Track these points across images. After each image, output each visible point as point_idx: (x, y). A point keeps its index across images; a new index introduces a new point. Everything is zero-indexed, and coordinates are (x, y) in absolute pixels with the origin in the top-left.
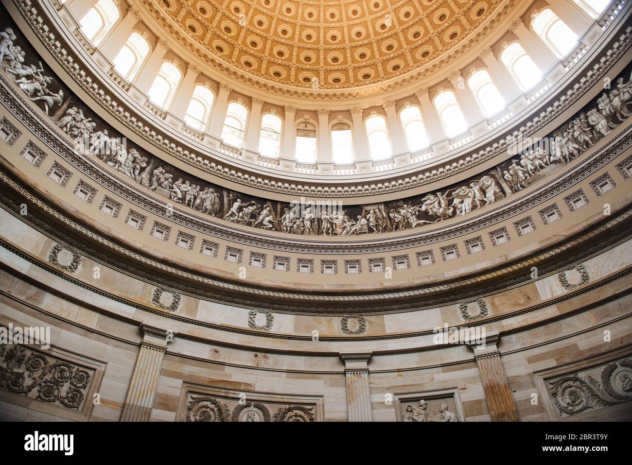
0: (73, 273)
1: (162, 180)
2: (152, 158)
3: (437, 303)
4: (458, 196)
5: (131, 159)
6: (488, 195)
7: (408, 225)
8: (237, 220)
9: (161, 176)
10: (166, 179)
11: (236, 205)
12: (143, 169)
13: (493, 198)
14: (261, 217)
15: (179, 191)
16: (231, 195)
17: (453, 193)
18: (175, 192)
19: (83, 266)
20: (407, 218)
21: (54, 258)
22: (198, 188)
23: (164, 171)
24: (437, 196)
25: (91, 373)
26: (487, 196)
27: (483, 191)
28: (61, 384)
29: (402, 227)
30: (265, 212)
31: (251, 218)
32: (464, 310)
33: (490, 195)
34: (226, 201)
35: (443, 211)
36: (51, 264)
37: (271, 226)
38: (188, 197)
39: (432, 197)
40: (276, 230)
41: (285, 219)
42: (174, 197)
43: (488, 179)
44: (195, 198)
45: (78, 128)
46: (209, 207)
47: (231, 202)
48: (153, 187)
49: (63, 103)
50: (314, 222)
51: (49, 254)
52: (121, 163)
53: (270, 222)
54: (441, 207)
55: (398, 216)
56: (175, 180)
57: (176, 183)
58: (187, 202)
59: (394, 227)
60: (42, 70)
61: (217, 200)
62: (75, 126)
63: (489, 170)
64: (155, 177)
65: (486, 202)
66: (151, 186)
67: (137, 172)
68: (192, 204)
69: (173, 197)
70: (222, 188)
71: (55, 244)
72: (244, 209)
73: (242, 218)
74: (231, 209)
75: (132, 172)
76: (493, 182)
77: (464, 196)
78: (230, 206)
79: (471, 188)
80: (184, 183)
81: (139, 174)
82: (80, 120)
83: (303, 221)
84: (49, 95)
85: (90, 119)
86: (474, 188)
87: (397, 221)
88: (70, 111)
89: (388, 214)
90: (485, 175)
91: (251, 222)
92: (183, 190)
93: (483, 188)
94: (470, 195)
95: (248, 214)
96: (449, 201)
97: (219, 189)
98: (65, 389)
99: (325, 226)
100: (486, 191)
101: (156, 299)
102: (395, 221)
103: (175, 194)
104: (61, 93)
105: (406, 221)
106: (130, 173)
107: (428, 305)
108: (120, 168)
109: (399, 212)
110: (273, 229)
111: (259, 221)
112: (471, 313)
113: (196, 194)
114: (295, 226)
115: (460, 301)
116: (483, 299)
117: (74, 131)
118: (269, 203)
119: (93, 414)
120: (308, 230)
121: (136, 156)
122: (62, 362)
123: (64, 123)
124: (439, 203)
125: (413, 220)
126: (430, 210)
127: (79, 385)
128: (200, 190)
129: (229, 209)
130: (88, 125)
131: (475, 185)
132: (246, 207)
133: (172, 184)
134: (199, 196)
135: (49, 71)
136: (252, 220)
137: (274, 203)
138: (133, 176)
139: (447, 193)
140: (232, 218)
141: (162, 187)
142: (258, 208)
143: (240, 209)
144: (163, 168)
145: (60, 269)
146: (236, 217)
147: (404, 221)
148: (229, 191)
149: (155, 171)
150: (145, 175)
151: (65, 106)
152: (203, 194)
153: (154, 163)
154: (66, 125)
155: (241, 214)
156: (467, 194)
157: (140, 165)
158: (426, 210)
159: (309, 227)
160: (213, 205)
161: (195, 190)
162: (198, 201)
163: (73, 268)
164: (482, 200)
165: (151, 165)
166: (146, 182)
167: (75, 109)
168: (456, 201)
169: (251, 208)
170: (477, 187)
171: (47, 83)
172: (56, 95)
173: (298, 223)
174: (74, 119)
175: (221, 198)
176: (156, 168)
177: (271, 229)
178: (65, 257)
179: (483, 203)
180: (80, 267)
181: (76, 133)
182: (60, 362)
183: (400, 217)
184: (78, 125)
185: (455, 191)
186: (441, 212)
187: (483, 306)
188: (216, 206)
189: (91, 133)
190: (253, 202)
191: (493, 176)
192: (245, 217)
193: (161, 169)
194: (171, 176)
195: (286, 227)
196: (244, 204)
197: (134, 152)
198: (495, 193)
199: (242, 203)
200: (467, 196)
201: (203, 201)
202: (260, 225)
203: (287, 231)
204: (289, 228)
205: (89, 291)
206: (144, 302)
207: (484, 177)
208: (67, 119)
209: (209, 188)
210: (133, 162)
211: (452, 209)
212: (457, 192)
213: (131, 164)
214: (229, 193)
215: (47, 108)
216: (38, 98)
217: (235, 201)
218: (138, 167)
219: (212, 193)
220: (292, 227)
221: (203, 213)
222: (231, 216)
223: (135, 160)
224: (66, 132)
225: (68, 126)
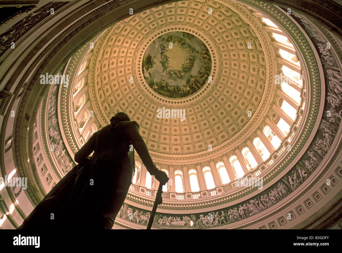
1: (266, 200)
2: (256, 197)
5: (252, 205)
8: (296, 186)
9: (264, 199)
10: (266, 198)
11: (290, 180)
12: (258, 204)
14: (301, 175)
15: (272, 198)
16: (285, 178)
18: (272, 200)
23: (263, 196)
30: (300, 171)
31: (299, 180)
34: (286, 182)
37: (307, 174)
38: (277, 197)
40: (310, 174)
41: (307, 166)
44: (278, 194)
46: (285, 192)
48: (266, 206)
52: (252, 211)
53: (305, 173)
56: (268, 195)
57: (269, 195)
58: (278, 199)
61: (284, 186)
66: (265, 207)
68: (280, 197)
69: (273, 202)
70: (281, 179)
72: (294, 178)
73: (297, 183)
74: (291, 183)
78: (289, 182)
80: (271, 193)
81: (259, 207)
83: (312, 159)
88: (229, 214)
92: (273, 196)
95: (296, 179)
97: (280, 181)
99: (320, 153)
110: (309, 175)
111: (302, 177)
114: (313, 165)
118: (297, 166)
120: (317, 162)
121: (253, 202)
128: (277, 189)
129: (290, 185)
130: (235, 211)
132: (293, 177)
133: (269, 198)
134: (279, 191)
136: (300, 179)
137: (297, 163)
138: (258, 210)
140: (294, 187)
141: (268, 203)
142: (297, 172)
143: (293, 180)
144: (262, 195)
148: (283, 177)
150: (261, 205)
152: (279, 189)
153: (258, 197)
155: (295, 182)
159: (316, 159)
160: (285, 189)
161: (276, 191)
162: (280, 194)
165: (258, 199)
166: (263, 207)
167: (229, 211)
169: (295, 175)
173: (312, 162)
175: (284, 183)
176: (260, 199)
189: (238, 212)
190: (293, 172)
193: (262, 197)
194: (266, 195)
195: (311, 169)
196: (292, 176)
201: (281, 192)
202: (304, 179)
203: (313, 170)
204: (312, 168)
208: (230, 217)
209: (278, 184)
210: (254, 205)
214: (284, 178)
215: (224, 221)
216: (221, 222)
217: (288, 179)
218: (257, 205)
219: (280, 185)
220: (312, 166)
221: (286, 197)
222: (293, 186)
223: (254, 204)
224: (234, 221)
225: (232, 218)
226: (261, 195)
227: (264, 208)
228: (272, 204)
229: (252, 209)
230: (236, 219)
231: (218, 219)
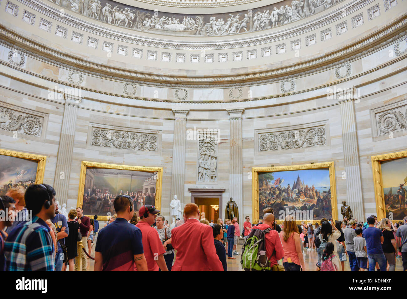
1: (316, 2)
12: (303, 7)
18: (326, 2)
19: (297, 84)
21: (283, 90)
25: (324, 127)
28: (314, 137)
36: (283, 93)
45: (263, 22)
48: (313, 12)
51: (280, 89)
52: (291, 17)
60: (233, 16)
62: (261, 22)
64: (311, 4)
66: (311, 12)
67: (301, 12)
69: (326, 6)
71: (280, 84)
75: (298, 15)
82: (261, 17)
84: (242, 22)
85: (265, 11)
88: (254, 18)
98: (316, 139)
101: (337, 75)
103: (326, 4)
104: (246, 15)
108: (291, 20)
117: (262, 25)
119: (331, 144)
121: (296, 3)
122: (310, 128)
127: (321, 134)
130: (266, 15)
135: (235, 13)
138: (300, 16)
141: (317, 6)
145: (288, 92)
149: (310, 1)
150: (306, 9)
151: (251, 19)
157: (300, 6)
163: (293, 88)
166: (308, 13)
167: (256, 15)
171: (238, 18)
172: (245, 18)
174: (258, 20)
178: (287, 86)
180: (295, 85)
182: (309, 129)
184: (261, 20)
189: (269, 17)
197: (294, 2)
206: (332, 81)
208: (256, 23)
210: (296, 9)
213: (296, 11)
215: (245, 29)
216: (239, 29)
218: (300, 9)
223: (296, 6)
224: (259, 30)
225: (258, 26)
228: (324, 8)
229: (291, 14)
230: (264, 27)
231: (236, 26)
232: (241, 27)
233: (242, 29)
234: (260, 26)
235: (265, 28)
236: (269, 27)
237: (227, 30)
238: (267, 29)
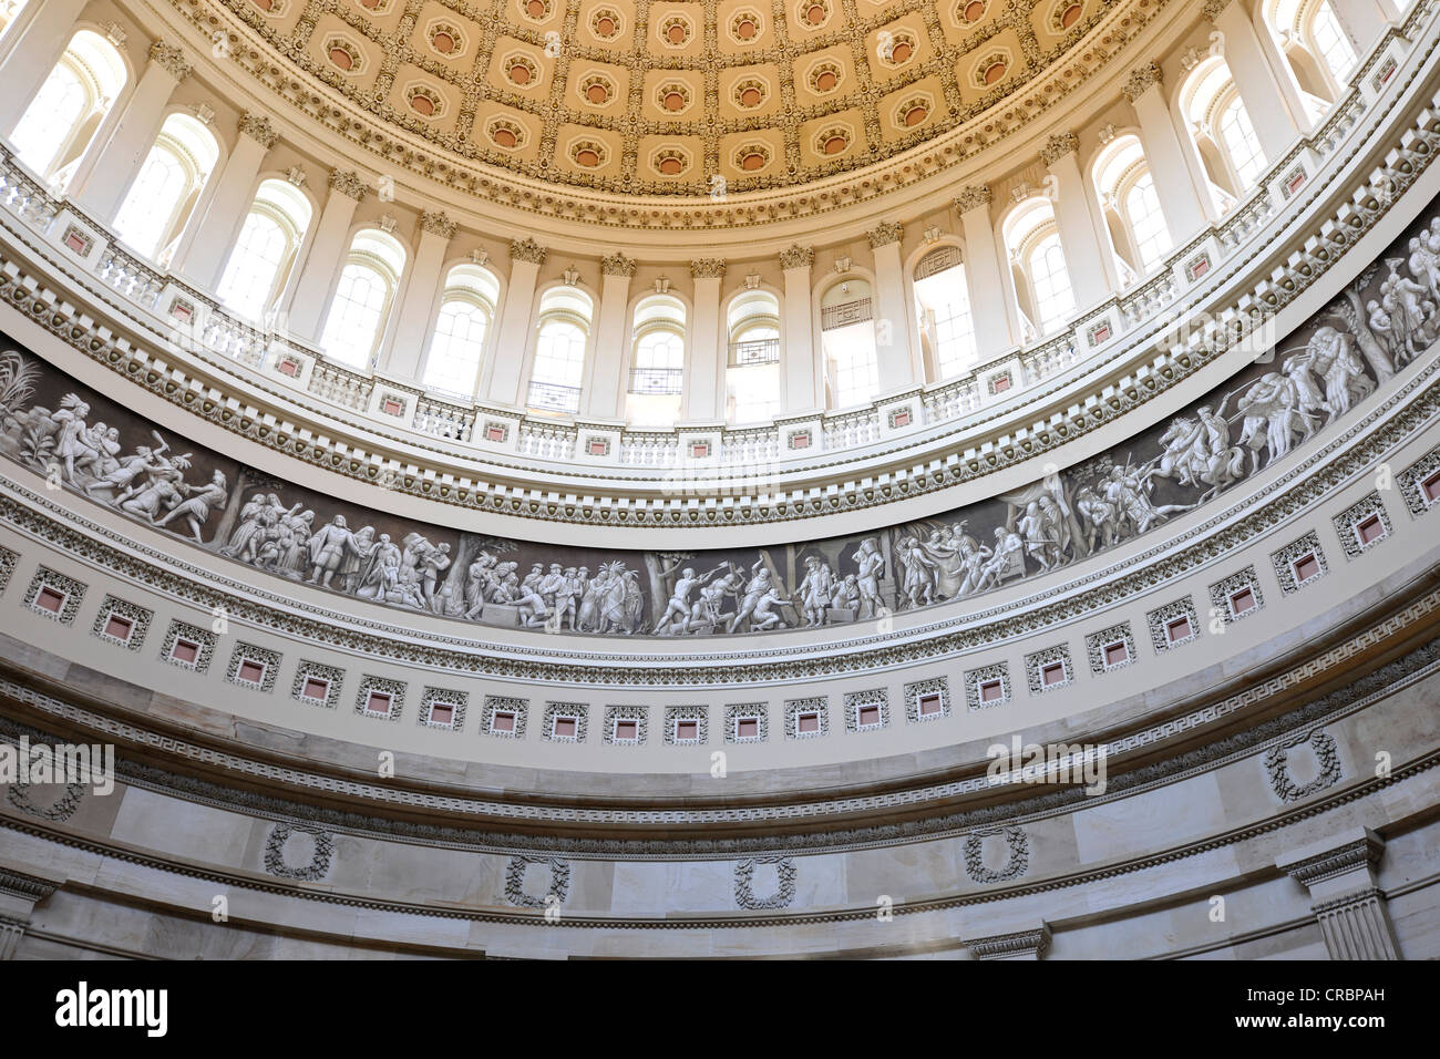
0: (322, 881)
1: (493, 584)
2: (459, 538)
3: (1205, 760)
4: (1255, 408)
5: (410, 558)
6: (1330, 392)
7: (1129, 530)
8: (688, 628)
9: (489, 575)
10: (503, 578)
11: (682, 587)
12: (442, 575)
13: (1345, 398)
14: (747, 602)
15: (537, 599)
16: (666, 564)
17: (1241, 402)
18: (528, 604)
19: (340, 856)
20: (1125, 508)
21: (274, 860)
22: (584, 571)
23: (494, 560)
24: (1199, 420)
26: (1329, 397)
27: (1318, 380)
29: (1114, 537)
30: (757, 583)
31: (722, 612)
32: (1275, 770)
33: (1336, 387)
34: (655, 583)
35: (1217, 466)
36: (271, 876)
37: (776, 618)
38: (561, 607)
39: (1183, 425)
41: (808, 588)
42: (528, 618)
43: (1329, 338)
44: (579, 602)
45: (275, 540)
46: (616, 615)
47: (669, 581)
48: (474, 611)
49: (229, 499)
50: (883, 577)
51: (263, 853)
52: (389, 582)
53: (772, 607)
54: (1210, 452)
55: (1101, 506)
56: (522, 572)
57: (528, 578)
58: (559, 619)
59: (1092, 540)
60: (165, 446)
61: (634, 589)
62: (269, 539)
63: (1325, 309)
64: (476, 582)
65: (1327, 413)
66: (468, 609)
67: (431, 586)
68: (572, 620)
69: (524, 617)
70: (640, 553)
71: (271, 827)
72: (703, 591)
73: (701, 617)
74: (671, 601)
75: (418, 590)
76: (1343, 343)
77: (1270, 404)
78: (668, 593)
79: (1287, 375)
80: (545, 572)
81: (435, 592)
82: (275, 517)
83: (856, 582)
84: (194, 494)
85: (298, 506)
86: (1293, 376)
87: (1097, 522)
88: (250, 508)
89: (1074, 504)
90: (1320, 325)
91: (723, 623)
92: (546, 591)
93: (1318, 370)
94: (1284, 398)
95: (713, 601)
96: (1230, 428)
97: (633, 556)
99: (914, 582)
100: (1327, 377)
101: (514, 886)
102: (1093, 524)
103: (528, 610)
104: (219, 476)
105: (1122, 517)
106: (415, 596)
107: (1181, 768)
108: (389, 594)
109: (1103, 493)
110: (782, 625)
111: (744, 612)
112: (1297, 779)
113: (581, 591)
114: (836, 601)
115: (1263, 745)
116: (1326, 731)
117: (268, 551)
118: (764, 556)
120: (869, 604)
121: (421, 547)
123: (242, 543)
124: (1206, 441)
125: (1142, 511)
126: (1183, 470)
128: (589, 577)
129: (666, 603)
130: (298, 521)
131: (1296, 366)
132: (707, 584)
133: (518, 586)
134: (589, 593)
135: (179, 442)
136: (726, 616)
137: (777, 549)
138: (423, 600)
139: (1224, 404)
140: (674, 627)
141: (495, 602)
142: (737, 579)
143: (694, 594)
144: (491, 551)
145: (292, 881)
146: (686, 619)
147: (1118, 515)
148: (658, 554)
149: (473, 568)
150: (451, 588)
151: (235, 502)
152: (596, 585)
153: (468, 548)
154: (247, 546)
155: (696, 608)
156: (1276, 399)
157: (435, 567)
158: (1174, 470)
159: (872, 593)
160: (624, 604)
161: (576, 582)
162: (587, 607)
163: (318, 868)
164: (1318, 412)
165: (461, 556)
166: (456, 605)
167: (259, 497)
168: (1250, 427)
169: (720, 583)
170: (1302, 369)
171: (183, 470)
172: (210, 486)
173: (842, 591)
174: (263, 523)
175: (643, 581)
176: (473, 561)
177: (775, 625)
178: (299, 849)
179: (1320, 417)
180: (333, 861)
181: (274, 553)
183: (1106, 508)
184: (273, 532)
185: (1243, 394)
186: (1211, 469)
187: (1327, 754)
188: (632, 607)
189: (307, 537)
190: (724, 565)
191: (1341, 327)
192: (707, 613)
193: (486, 557)
194: (514, 564)
195: (814, 610)
196: (702, 578)
197: (418, 540)
198: (1350, 382)
199: (696, 576)
200: (1275, 403)
201: (599, 603)
202: (748, 625)
203: (816, 620)
204: (820, 612)
205: (363, 909)
206: (488, 904)
207: (1319, 333)
208: (248, 529)
209: (610, 563)
210: (418, 566)
211: (1240, 454)
212: (1251, 393)
213: (414, 574)
214: (661, 559)
215: (196, 526)
216: (171, 515)
217: (678, 576)
218: (431, 573)
219: (620, 574)
220: (830, 606)
221: (603, 634)
222: (673, 619)
223: (421, 559)
224: (252, 562)
225: (253, 545)
226: (486, 548)
227: (460, 609)
228: (513, 621)
229: (393, 576)
230: (274, 561)
231: (164, 492)
232: (179, 510)
233: (181, 520)
234: (260, 551)
235: (278, 569)
236: (296, 575)
237: (116, 490)
238: (283, 576)
